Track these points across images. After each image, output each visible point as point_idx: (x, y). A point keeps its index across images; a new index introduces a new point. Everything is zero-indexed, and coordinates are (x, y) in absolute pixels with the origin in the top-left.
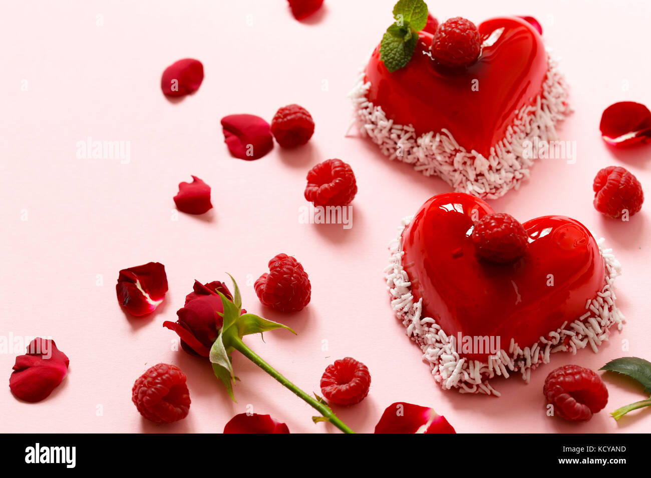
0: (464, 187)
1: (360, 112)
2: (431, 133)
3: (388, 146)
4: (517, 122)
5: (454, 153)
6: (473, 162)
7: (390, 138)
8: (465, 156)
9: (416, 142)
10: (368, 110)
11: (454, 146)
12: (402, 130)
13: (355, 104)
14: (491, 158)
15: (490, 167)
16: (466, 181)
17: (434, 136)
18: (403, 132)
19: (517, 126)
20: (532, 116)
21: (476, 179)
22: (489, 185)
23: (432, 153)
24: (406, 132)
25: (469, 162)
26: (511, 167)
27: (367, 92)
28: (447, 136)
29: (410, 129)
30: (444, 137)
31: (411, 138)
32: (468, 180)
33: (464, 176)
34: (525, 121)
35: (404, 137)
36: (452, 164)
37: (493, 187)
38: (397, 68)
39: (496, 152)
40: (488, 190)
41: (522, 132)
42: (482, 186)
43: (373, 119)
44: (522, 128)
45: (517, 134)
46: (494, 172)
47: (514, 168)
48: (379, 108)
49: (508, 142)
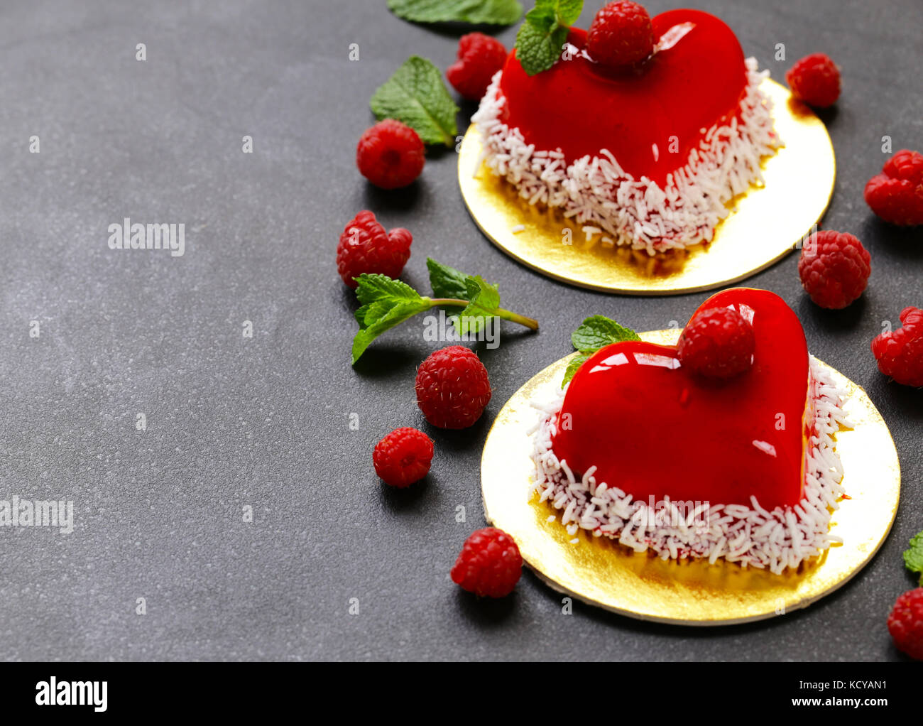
0: (631, 231)
1: (491, 139)
2: (587, 158)
3: (528, 184)
4: (703, 146)
5: (617, 183)
6: (644, 194)
7: (530, 172)
8: (632, 187)
9: (566, 173)
10: (501, 135)
11: (617, 173)
12: (547, 158)
13: (484, 131)
14: (668, 189)
15: (667, 202)
16: (635, 221)
17: (590, 162)
18: (549, 161)
19: (704, 151)
20: (726, 144)
21: (647, 218)
22: (666, 226)
23: (587, 186)
24: (553, 160)
25: (638, 194)
26: (696, 206)
27: (500, 112)
28: (608, 160)
29: (558, 154)
30: (604, 161)
31: (559, 168)
32: (636, 219)
33: (631, 215)
34: (716, 147)
35: (551, 167)
36: (615, 200)
37: (670, 229)
38: (540, 70)
39: (674, 180)
40: (664, 234)
41: (711, 161)
42: (656, 227)
43: (508, 147)
44: (713, 156)
45: (704, 164)
46: (673, 211)
47: (700, 209)
48: (516, 130)
49: (692, 171)
